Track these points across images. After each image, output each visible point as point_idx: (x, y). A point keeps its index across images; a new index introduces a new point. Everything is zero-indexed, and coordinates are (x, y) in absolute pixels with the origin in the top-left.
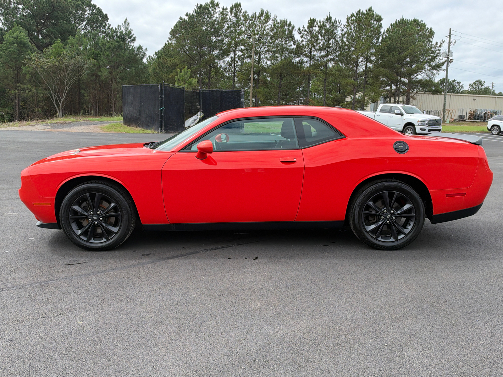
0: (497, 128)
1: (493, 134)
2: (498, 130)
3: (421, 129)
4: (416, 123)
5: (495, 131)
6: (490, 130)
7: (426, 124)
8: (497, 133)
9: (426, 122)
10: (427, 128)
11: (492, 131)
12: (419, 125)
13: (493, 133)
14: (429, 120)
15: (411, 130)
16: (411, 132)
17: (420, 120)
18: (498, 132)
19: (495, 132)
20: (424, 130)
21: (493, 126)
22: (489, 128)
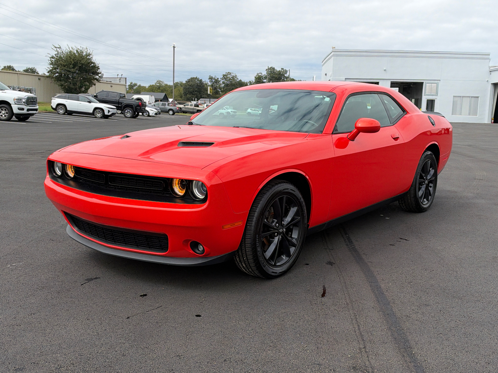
0: (63, 108)
1: (59, 114)
2: (64, 109)
3: (19, 109)
4: (11, 102)
5: (61, 110)
6: (55, 109)
7: (24, 102)
8: (63, 113)
9: (24, 100)
10: (26, 108)
11: (58, 111)
12: (16, 104)
13: (59, 112)
14: (26, 97)
15: (5, 110)
16: (6, 112)
17: (16, 97)
18: (64, 111)
19: (61, 112)
20: (23, 109)
21: (58, 105)
22: (54, 107)
